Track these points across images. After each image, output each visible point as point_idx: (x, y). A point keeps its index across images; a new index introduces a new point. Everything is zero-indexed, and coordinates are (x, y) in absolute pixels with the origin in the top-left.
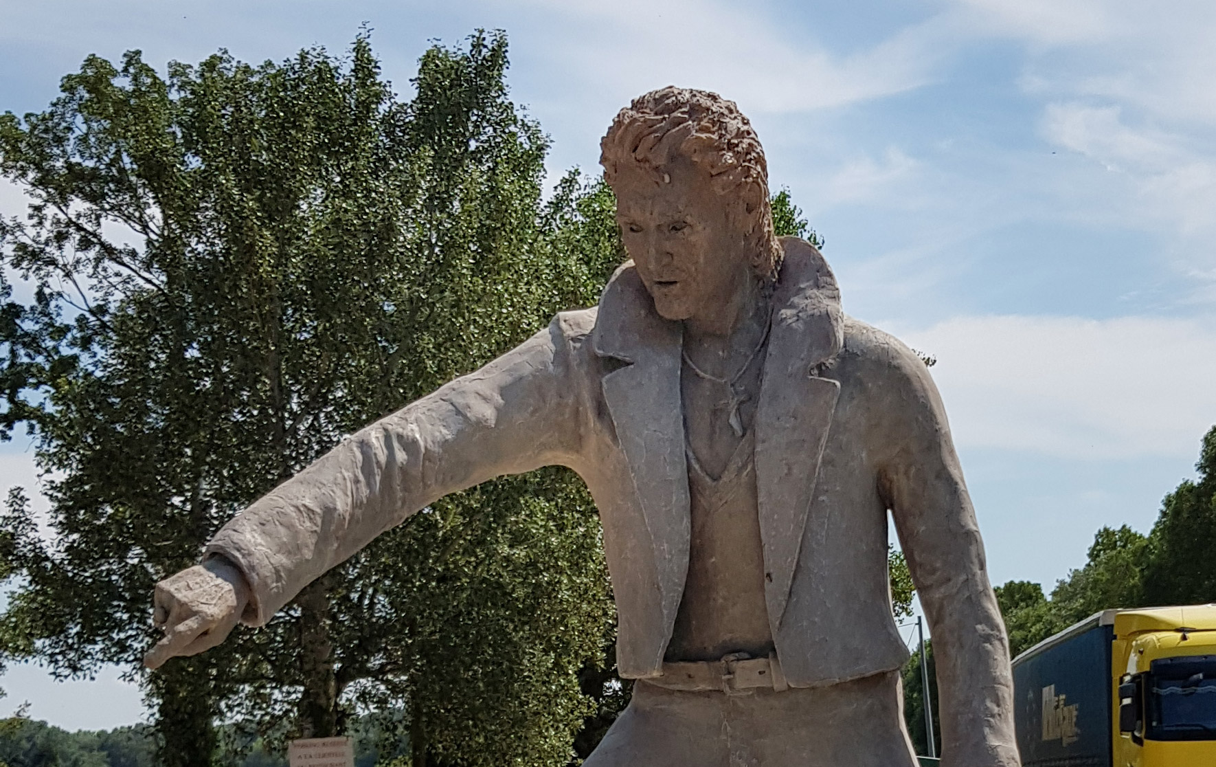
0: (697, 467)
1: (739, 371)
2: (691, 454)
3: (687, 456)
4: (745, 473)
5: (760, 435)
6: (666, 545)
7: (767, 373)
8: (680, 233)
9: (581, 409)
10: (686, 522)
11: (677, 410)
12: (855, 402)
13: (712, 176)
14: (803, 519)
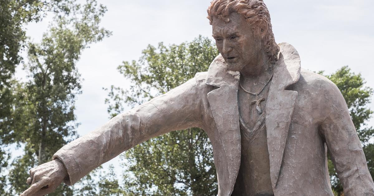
0: (244, 125)
1: (261, 89)
2: (241, 121)
3: (240, 121)
4: (262, 127)
5: (267, 112)
6: (231, 155)
7: (271, 90)
8: (234, 39)
9: (202, 106)
10: (239, 146)
11: (236, 105)
12: (306, 100)
13: (246, 18)
14: (284, 144)
